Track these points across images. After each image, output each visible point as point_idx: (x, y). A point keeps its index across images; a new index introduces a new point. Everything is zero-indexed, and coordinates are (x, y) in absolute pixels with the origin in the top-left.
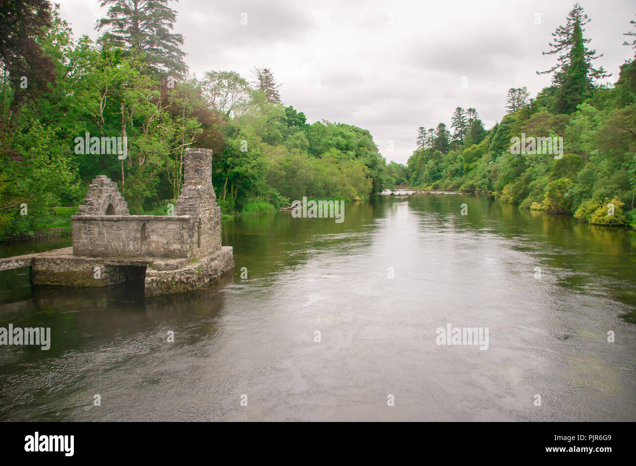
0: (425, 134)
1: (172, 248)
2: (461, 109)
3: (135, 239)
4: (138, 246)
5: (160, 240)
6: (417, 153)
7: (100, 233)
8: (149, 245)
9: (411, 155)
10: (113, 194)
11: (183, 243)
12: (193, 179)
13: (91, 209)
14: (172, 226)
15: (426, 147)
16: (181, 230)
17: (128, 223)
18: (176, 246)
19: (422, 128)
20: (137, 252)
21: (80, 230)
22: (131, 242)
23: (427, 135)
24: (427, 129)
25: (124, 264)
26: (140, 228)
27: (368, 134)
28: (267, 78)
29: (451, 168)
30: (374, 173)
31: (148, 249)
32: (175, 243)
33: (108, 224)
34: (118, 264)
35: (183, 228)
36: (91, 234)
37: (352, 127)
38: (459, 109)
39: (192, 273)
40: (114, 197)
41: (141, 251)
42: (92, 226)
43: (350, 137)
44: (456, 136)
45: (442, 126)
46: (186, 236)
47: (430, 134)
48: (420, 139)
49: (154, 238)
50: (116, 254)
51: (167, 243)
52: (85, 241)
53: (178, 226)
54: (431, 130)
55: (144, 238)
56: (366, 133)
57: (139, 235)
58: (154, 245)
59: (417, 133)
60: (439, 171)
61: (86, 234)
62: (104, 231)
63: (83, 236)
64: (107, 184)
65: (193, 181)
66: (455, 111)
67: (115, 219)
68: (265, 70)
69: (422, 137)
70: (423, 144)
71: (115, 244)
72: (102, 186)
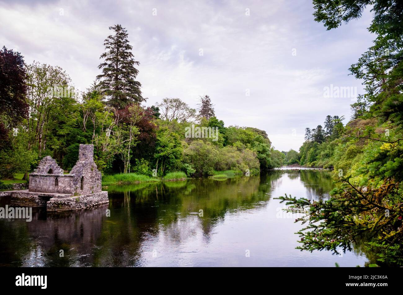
0: (310, 132)
1: (66, 189)
2: (330, 116)
3: (53, 185)
4: (53, 188)
5: (62, 185)
6: (305, 144)
7: (40, 182)
8: (58, 188)
9: (302, 145)
10: (53, 165)
11: (71, 187)
12: (82, 158)
13: (39, 171)
14: (67, 179)
15: (310, 140)
16: (70, 181)
17: (50, 177)
18: (68, 189)
19: (308, 129)
20: (53, 190)
21: (32, 180)
22: (51, 186)
23: (311, 133)
24: (311, 129)
25: (45, 196)
26: (55, 180)
27: (265, 133)
28: (207, 101)
29: (322, 153)
30: (264, 156)
31: (58, 189)
32: (68, 187)
33: (43, 177)
34: (43, 196)
35: (71, 180)
36: (36, 182)
37: (255, 129)
38: (329, 117)
39: (71, 201)
40: (53, 166)
41: (55, 190)
42: (37, 178)
43: (250, 135)
44: (328, 133)
45: (320, 127)
47: (313, 132)
48: (307, 136)
49: (60, 184)
50: (45, 191)
51: (65, 187)
52: (34, 185)
53: (69, 179)
54: (314, 130)
55: (57, 184)
56: (263, 133)
57: (54, 183)
58: (60, 188)
59: (305, 132)
60: (317, 155)
61: (34, 182)
62: (41, 181)
63: (33, 183)
64: (49, 160)
65: (82, 159)
66: (326, 118)
67: (45, 175)
68: (206, 96)
69: (308, 134)
70: (309, 138)
71: (45, 187)
72: (46, 161)
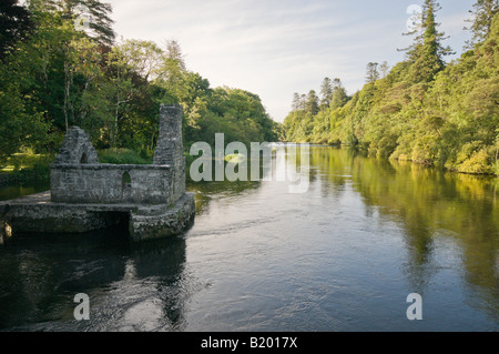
0: (298, 98)
1: (152, 194)
2: (328, 78)
3: (116, 186)
4: (118, 193)
5: (141, 187)
6: (292, 114)
7: (80, 181)
8: (130, 191)
9: (287, 116)
10: (86, 144)
11: (163, 190)
12: (168, 131)
13: (69, 158)
14: (153, 174)
15: (299, 109)
16: (161, 178)
17: (109, 171)
18: (157, 193)
19: (296, 94)
20: (118, 198)
22: (112, 189)
23: (300, 99)
25: (106, 210)
26: (121, 176)
27: (258, 98)
28: (175, 48)
29: (320, 126)
31: (129, 195)
32: (155, 190)
35: (164, 176)
36: (70, 181)
39: (174, 217)
40: (87, 147)
41: (122, 197)
42: (71, 174)
43: (245, 99)
44: (324, 100)
45: (312, 92)
46: (166, 183)
47: (303, 99)
48: (295, 103)
49: (135, 185)
50: (97, 200)
51: (148, 190)
52: (64, 188)
53: (159, 174)
54: (304, 95)
55: (126, 185)
56: (256, 97)
57: (120, 183)
58: (134, 192)
61: (64, 181)
62: (84, 179)
64: (81, 134)
65: (168, 134)
66: (324, 80)
68: (173, 42)
69: (296, 101)
70: (297, 107)
71: (96, 192)
72: (77, 137)
